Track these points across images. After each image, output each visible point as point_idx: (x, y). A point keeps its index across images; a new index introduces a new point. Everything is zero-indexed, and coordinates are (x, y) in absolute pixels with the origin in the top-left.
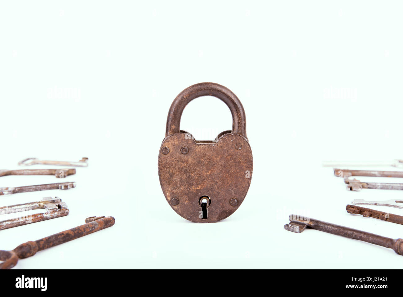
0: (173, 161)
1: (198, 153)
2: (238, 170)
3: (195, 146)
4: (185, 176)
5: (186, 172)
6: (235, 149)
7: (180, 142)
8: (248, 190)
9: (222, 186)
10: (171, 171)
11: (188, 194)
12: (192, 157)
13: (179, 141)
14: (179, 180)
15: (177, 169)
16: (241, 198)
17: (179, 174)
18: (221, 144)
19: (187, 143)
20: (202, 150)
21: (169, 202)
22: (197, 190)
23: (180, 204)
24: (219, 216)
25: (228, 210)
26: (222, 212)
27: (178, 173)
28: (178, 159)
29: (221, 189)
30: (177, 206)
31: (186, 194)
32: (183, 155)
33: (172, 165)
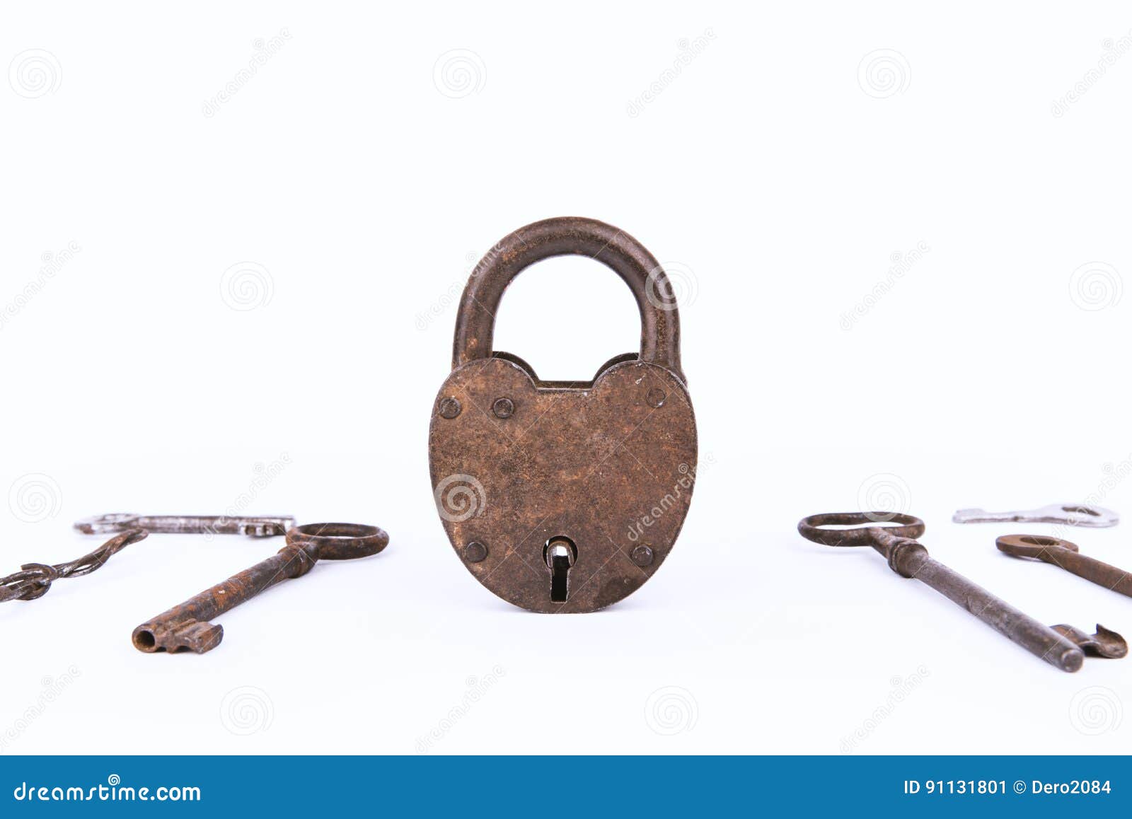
0: (471, 438)
1: (540, 416)
2: (655, 466)
3: (535, 397)
4: (505, 480)
5: (508, 468)
6: (647, 407)
7: (491, 384)
8: (682, 523)
9: (610, 510)
10: (465, 465)
11: (513, 530)
12: (524, 428)
13: (488, 380)
14: (487, 490)
15: (483, 460)
16: (663, 546)
17: (486, 474)
18: (606, 392)
19: (511, 388)
20: (553, 407)
21: (459, 553)
22: (539, 520)
23: (489, 559)
24: (601, 594)
25: (627, 577)
26: (608, 585)
27: (485, 471)
28: (485, 432)
29: (606, 518)
30: (482, 563)
31: (506, 532)
32: (499, 421)
33: (469, 450)
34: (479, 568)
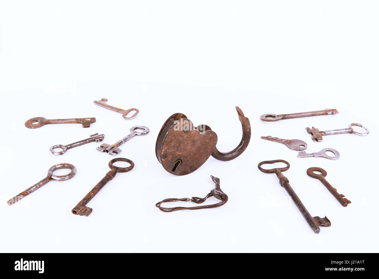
1: (191, 134)
4: (177, 144)
5: (180, 142)
6: (210, 140)
8: (202, 165)
9: (192, 158)
10: (172, 138)
11: (173, 155)
12: (187, 136)
14: (173, 145)
15: (176, 139)
16: (197, 168)
17: (175, 142)
18: (205, 135)
20: (194, 134)
21: (161, 155)
22: (179, 154)
23: (166, 159)
24: (181, 173)
25: (187, 171)
26: (184, 172)
31: (172, 154)
32: (183, 132)
33: (175, 136)
34: (163, 160)
